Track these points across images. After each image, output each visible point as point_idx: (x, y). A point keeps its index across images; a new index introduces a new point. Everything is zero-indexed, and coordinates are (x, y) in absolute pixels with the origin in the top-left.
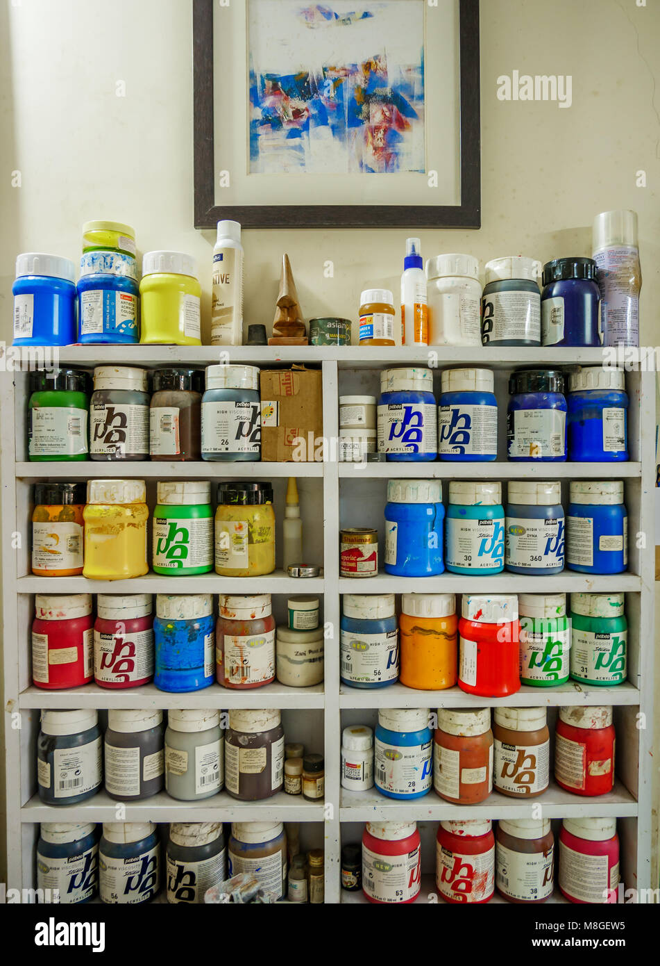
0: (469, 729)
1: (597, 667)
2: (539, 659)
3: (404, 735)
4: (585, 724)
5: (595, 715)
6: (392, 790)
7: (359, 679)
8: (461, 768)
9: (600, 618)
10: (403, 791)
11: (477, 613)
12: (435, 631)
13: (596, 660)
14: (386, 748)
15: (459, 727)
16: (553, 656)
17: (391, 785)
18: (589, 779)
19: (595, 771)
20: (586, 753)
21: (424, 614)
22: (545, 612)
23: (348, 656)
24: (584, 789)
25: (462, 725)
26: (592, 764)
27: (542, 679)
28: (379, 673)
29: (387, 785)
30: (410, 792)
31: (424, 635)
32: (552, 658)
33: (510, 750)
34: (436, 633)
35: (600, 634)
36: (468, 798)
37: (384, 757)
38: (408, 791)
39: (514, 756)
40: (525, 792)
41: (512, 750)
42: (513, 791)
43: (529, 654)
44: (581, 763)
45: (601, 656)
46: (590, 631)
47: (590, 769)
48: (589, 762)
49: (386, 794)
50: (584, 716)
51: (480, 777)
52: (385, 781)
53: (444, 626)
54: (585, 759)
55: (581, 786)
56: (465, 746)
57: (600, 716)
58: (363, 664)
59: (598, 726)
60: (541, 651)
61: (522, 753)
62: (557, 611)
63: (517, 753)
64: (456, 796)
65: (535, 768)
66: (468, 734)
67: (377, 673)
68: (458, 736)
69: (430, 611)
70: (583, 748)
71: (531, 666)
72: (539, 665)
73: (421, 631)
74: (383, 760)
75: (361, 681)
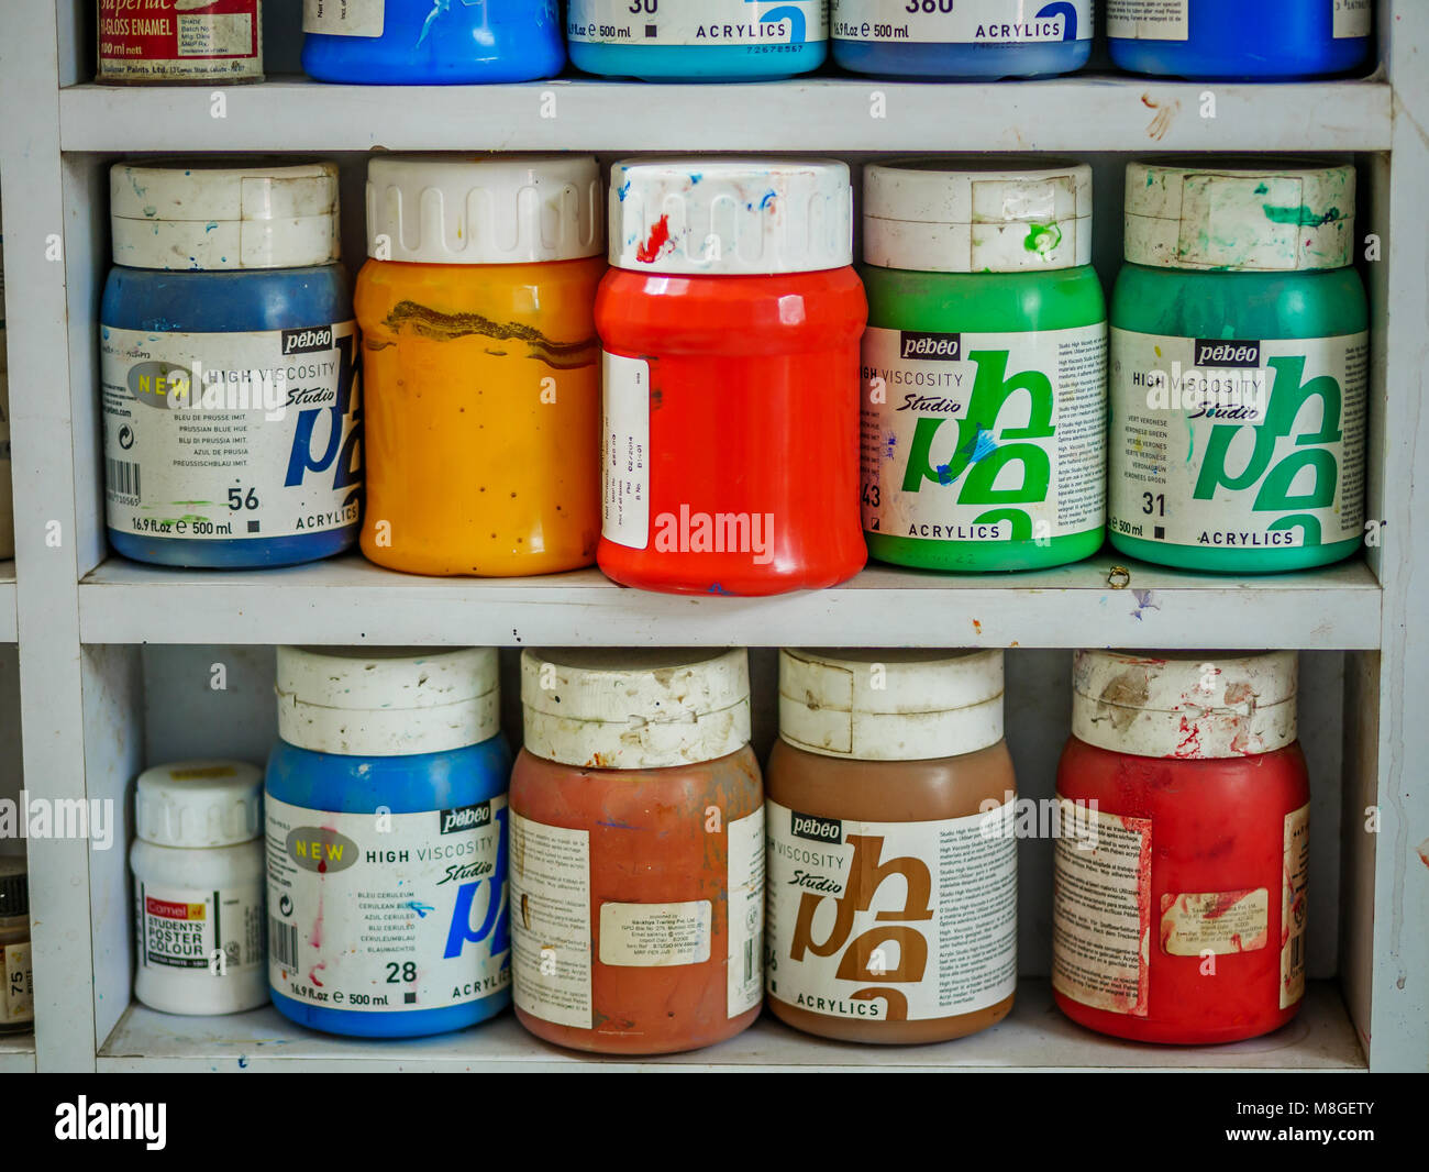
0: (633, 739)
1: (1203, 491)
2: (943, 448)
3: (364, 768)
4: (1155, 737)
5: (1197, 700)
6: (323, 997)
7: (166, 527)
8: (598, 898)
9: (1219, 273)
10: (363, 999)
11: (649, 234)
12: (483, 321)
13: (1199, 458)
14: (294, 825)
15: (588, 728)
16: (1007, 434)
17: (319, 975)
18: (1166, 969)
19: (1192, 937)
20: (1155, 858)
21: (443, 249)
22: (974, 243)
23: (124, 432)
24: (1142, 1012)
25: (600, 722)
26: (1177, 908)
27: (955, 537)
28: (252, 501)
29: (302, 979)
30: (397, 1005)
31: (438, 336)
32: (1000, 443)
33: (818, 838)
34: (488, 327)
35: (1214, 343)
36: (629, 1025)
37: (290, 863)
38: (384, 1001)
39: (837, 864)
40: (882, 1016)
41: (828, 840)
42: (836, 1013)
43: (904, 428)
44: (1132, 901)
45: (1221, 439)
46: (1178, 331)
47: (1171, 925)
48: (1166, 897)
49: (302, 1019)
50: (1148, 705)
51: (683, 944)
52: (295, 964)
53: (530, 302)
54: (1147, 885)
55: (1133, 1002)
56: (610, 808)
57: (1218, 701)
58: (180, 463)
59: (1211, 744)
60: (949, 416)
61: (867, 849)
62: (1030, 244)
63: (847, 852)
64: (582, 1018)
65: (929, 915)
66: (629, 759)
67: (240, 499)
68: (587, 769)
69: (465, 234)
70: (1140, 839)
71: (911, 484)
72: (944, 475)
73: (425, 323)
74: (287, 876)
75: (174, 534)
